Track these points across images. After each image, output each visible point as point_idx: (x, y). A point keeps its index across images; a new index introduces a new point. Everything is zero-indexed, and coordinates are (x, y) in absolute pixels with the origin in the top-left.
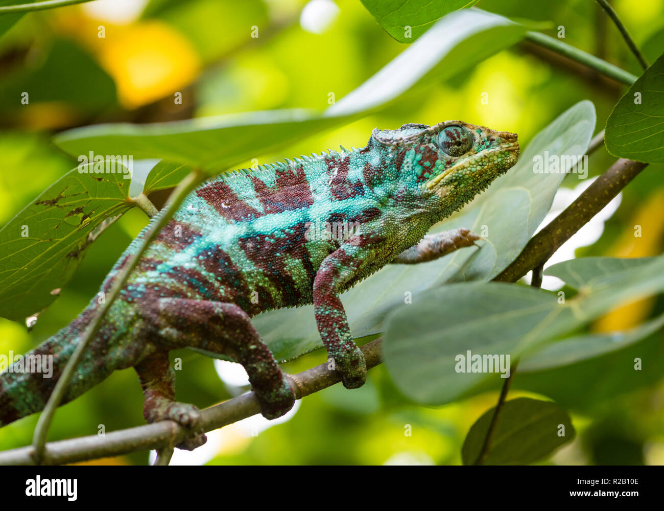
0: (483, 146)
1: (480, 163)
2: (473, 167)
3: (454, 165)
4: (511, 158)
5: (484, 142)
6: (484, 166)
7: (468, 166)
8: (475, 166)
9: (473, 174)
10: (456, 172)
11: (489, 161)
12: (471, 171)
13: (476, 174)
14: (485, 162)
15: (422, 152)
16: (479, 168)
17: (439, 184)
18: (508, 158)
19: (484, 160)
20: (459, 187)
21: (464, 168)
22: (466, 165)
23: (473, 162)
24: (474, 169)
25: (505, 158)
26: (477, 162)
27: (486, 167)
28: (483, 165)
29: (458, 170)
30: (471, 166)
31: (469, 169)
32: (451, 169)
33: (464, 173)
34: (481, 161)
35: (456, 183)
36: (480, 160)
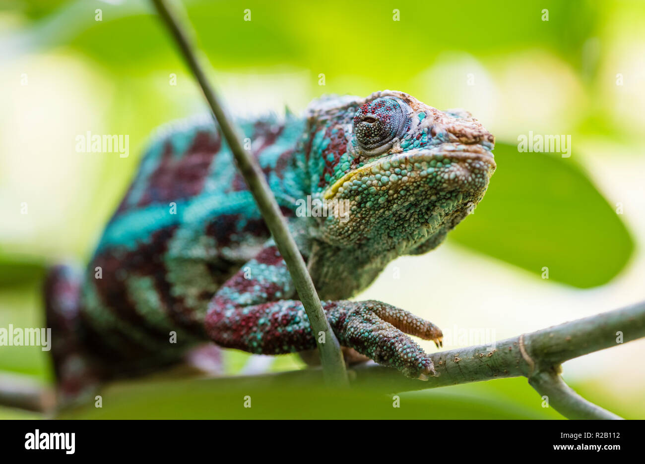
0: (417, 142)
1: (397, 170)
2: (385, 175)
3: (362, 165)
4: (452, 171)
5: (421, 135)
6: (403, 176)
7: (377, 170)
8: (388, 172)
9: (384, 188)
10: (358, 177)
11: (413, 170)
12: (379, 180)
13: (389, 189)
14: (406, 169)
15: (332, 137)
16: (394, 178)
17: (338, 195)
18: (447, 170)
19: (403, 166)
20: (365, 207)
21: (371, 173)
22: (375, 170)
23: (386, 166)
24: (385, 179)
25: (442, 169)
26: (392, 166)
27: (405, 178)
28: (400, 174)
29: (361, 176)
30: (382, 172)
31: (378, 176)
32: (356, 171)
33: (369, 182)
34: (399, 167)
35: (358, 198)
36: (397, 164)
